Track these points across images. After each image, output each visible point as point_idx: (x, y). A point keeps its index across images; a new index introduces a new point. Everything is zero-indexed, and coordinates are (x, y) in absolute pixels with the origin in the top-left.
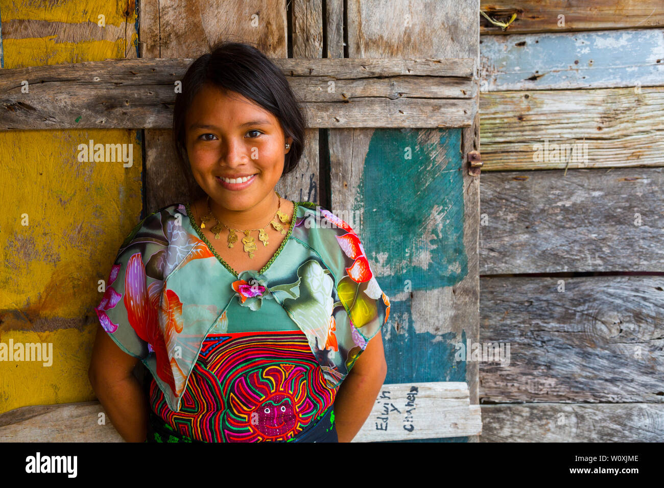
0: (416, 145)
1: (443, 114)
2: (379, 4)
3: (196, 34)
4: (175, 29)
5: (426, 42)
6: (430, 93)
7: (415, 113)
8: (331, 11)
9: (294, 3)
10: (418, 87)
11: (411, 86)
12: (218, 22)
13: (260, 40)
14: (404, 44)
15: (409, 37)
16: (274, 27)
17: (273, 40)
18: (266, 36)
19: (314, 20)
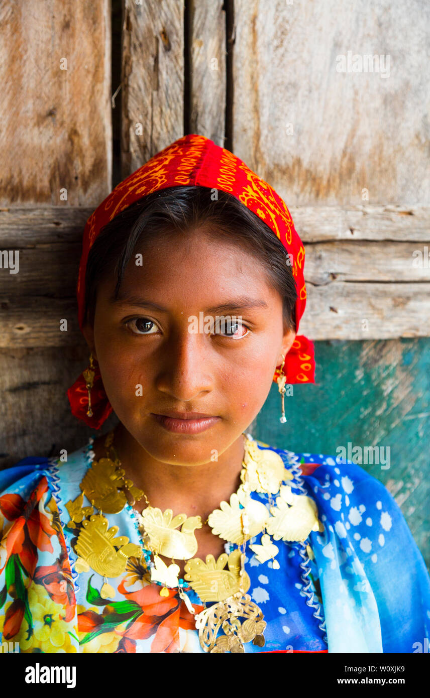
0: (356, 368)
1: (413, 311)
2: (296, 95)
5: (383, 172)
6: (389, 271)
7: (360, 312)
8: (200, 109)
9: (127, 92)
10: (366, 261)
11: (355, 259)
13: (56, 168)
14: (341, 175)
15: (352, 160)
17: (82, 166)
18: (69, 158)
19: (166, 127)
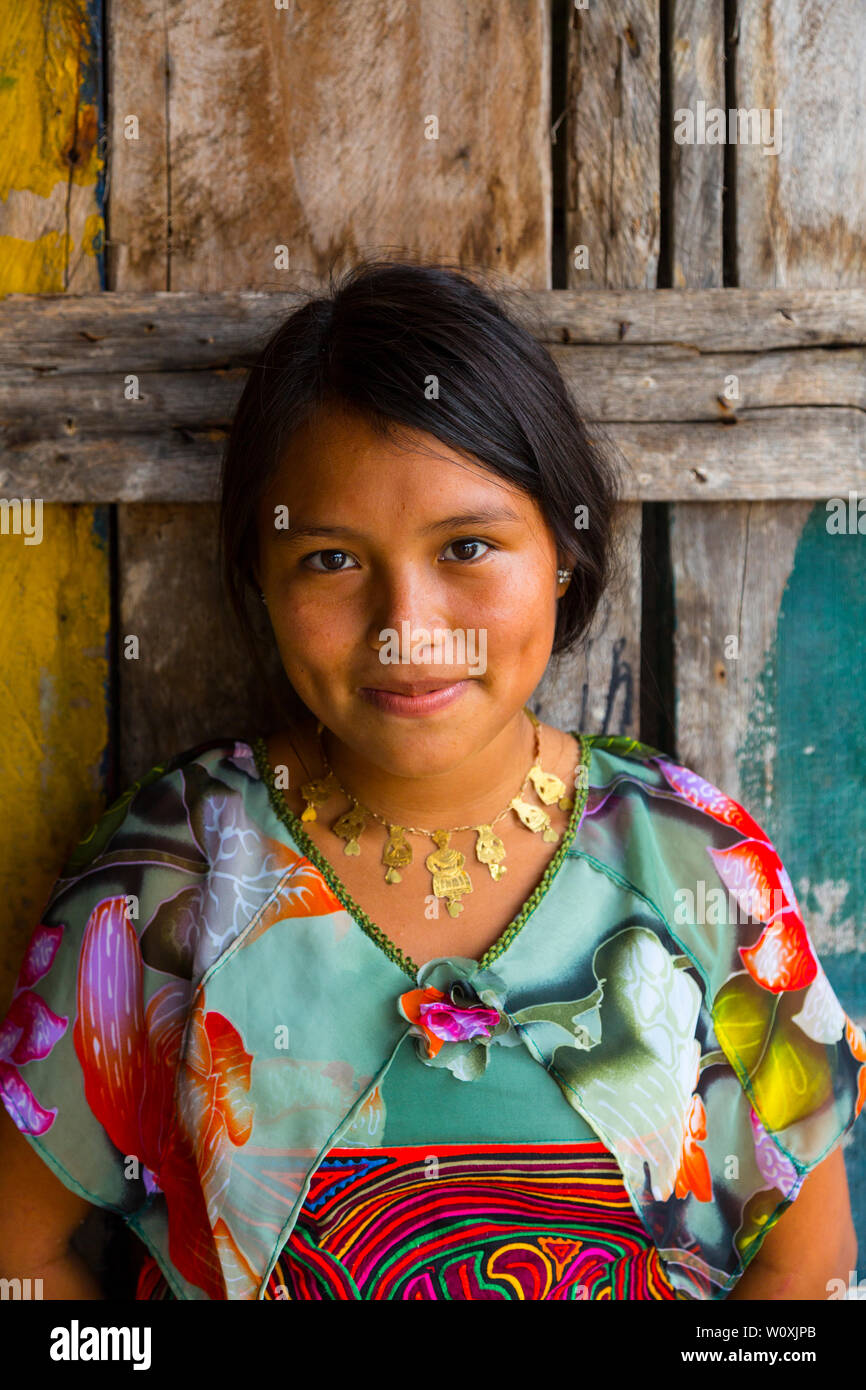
3: (276, 215)
4: (214, 201)
9: (575, 121)
12: (342, 179)
13: (469, 235)
16: (512, 194)
17: (507, 232)
18: (488, 220)
19: (634, 171)
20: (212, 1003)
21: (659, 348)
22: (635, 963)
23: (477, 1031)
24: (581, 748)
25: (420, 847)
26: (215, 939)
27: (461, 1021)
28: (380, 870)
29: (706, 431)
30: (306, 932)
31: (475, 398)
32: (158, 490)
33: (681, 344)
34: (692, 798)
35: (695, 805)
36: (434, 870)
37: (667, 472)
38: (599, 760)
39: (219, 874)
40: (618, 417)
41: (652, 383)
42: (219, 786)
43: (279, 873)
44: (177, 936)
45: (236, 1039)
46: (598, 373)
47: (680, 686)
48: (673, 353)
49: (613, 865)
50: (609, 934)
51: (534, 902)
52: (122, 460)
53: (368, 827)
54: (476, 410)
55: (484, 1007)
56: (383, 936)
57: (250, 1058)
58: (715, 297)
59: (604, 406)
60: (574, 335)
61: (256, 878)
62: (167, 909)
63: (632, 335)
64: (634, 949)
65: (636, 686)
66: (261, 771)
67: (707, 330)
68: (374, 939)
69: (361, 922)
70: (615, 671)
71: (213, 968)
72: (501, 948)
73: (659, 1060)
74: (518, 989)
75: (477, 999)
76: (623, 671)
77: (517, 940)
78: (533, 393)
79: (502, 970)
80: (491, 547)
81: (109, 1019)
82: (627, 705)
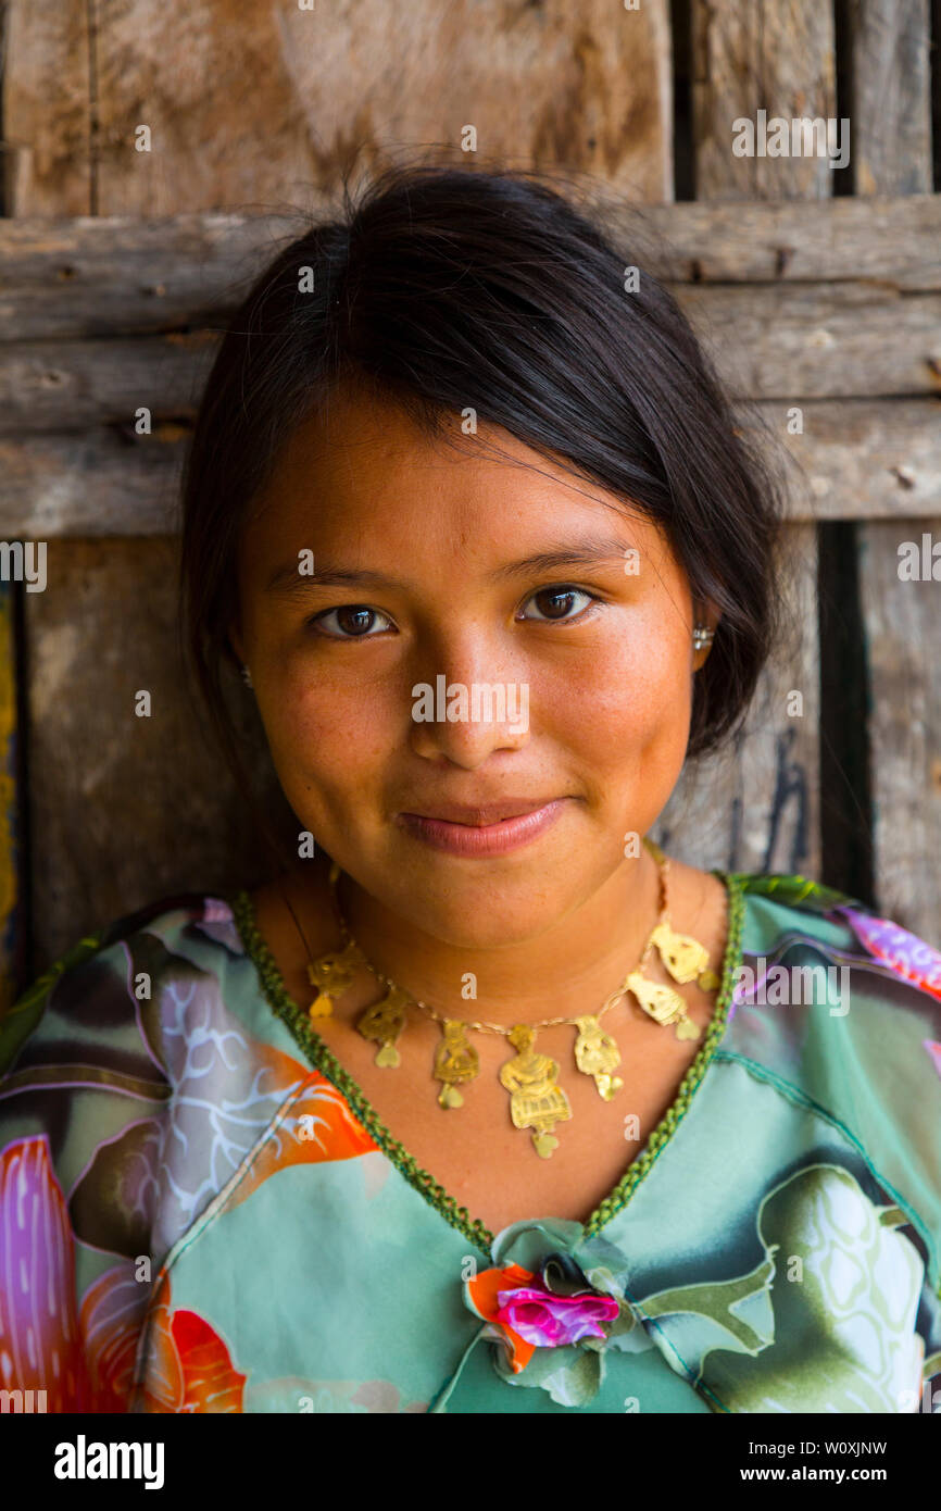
3: (255, 99)
4: (161, 79)
12: (354, 43)
13: (548, 121)
16: (611, 59)
17: (605, 116)
18: (575, 99)
19: (793, 17)
20: (183, 1297)
21: (840, 288)
22: (822, 1221)
23: (584, 1330)
24: (729, 895)
25: (489, 1051)
26: (184, 1199)
27: (560, 1315)
28: (432, 1088)
29: (911, 411)
30: (321, 1186)
31: (569, 374)
32: (86, 518)
33: (870, 281)
34: (899, 967)
35: (904, 977)
36: (513, 1086)
37: (853, 474)
38: (757, 912)
39: (187, 1100)
40: (777, 392)
41: (828, 341)
42: (181, 966)
43: (278, 1096)
44: (125, 1196)
45: (221, 1351)
46: (747, 327)
47: (880, 799)
48: (857, 293)
49: (784, 1072)
50: (781, 1177)
51: (667, 1132)
52: (29, 474)
53: (411, 1023)
54: (570, 390)
55: (595, 1293)
56: (438, 1188)
57: (241, 1379)
58: (922, 207)
59: (756, 378)
60: (709, 270)
61: (243, 1105)
62: (109, 1157)
63: (796, 268)
64: (819, 1198)
65: (814, 799)
66: (246, 942)
67: (910, 258)
68: (425, 1193)
69: (405, 1168)
70: (782, 778)
71: (181, 1244)
72: (617, 1202)
73: (862, 1367)
74: (645, 1265)
75: (584, 1283)
76: (793, 778)
77: (641, 1189)
78: (655, 364)
79: (620, 1236)
80: (596, 599)
81: (24, 1324)
82: (801, 829)
